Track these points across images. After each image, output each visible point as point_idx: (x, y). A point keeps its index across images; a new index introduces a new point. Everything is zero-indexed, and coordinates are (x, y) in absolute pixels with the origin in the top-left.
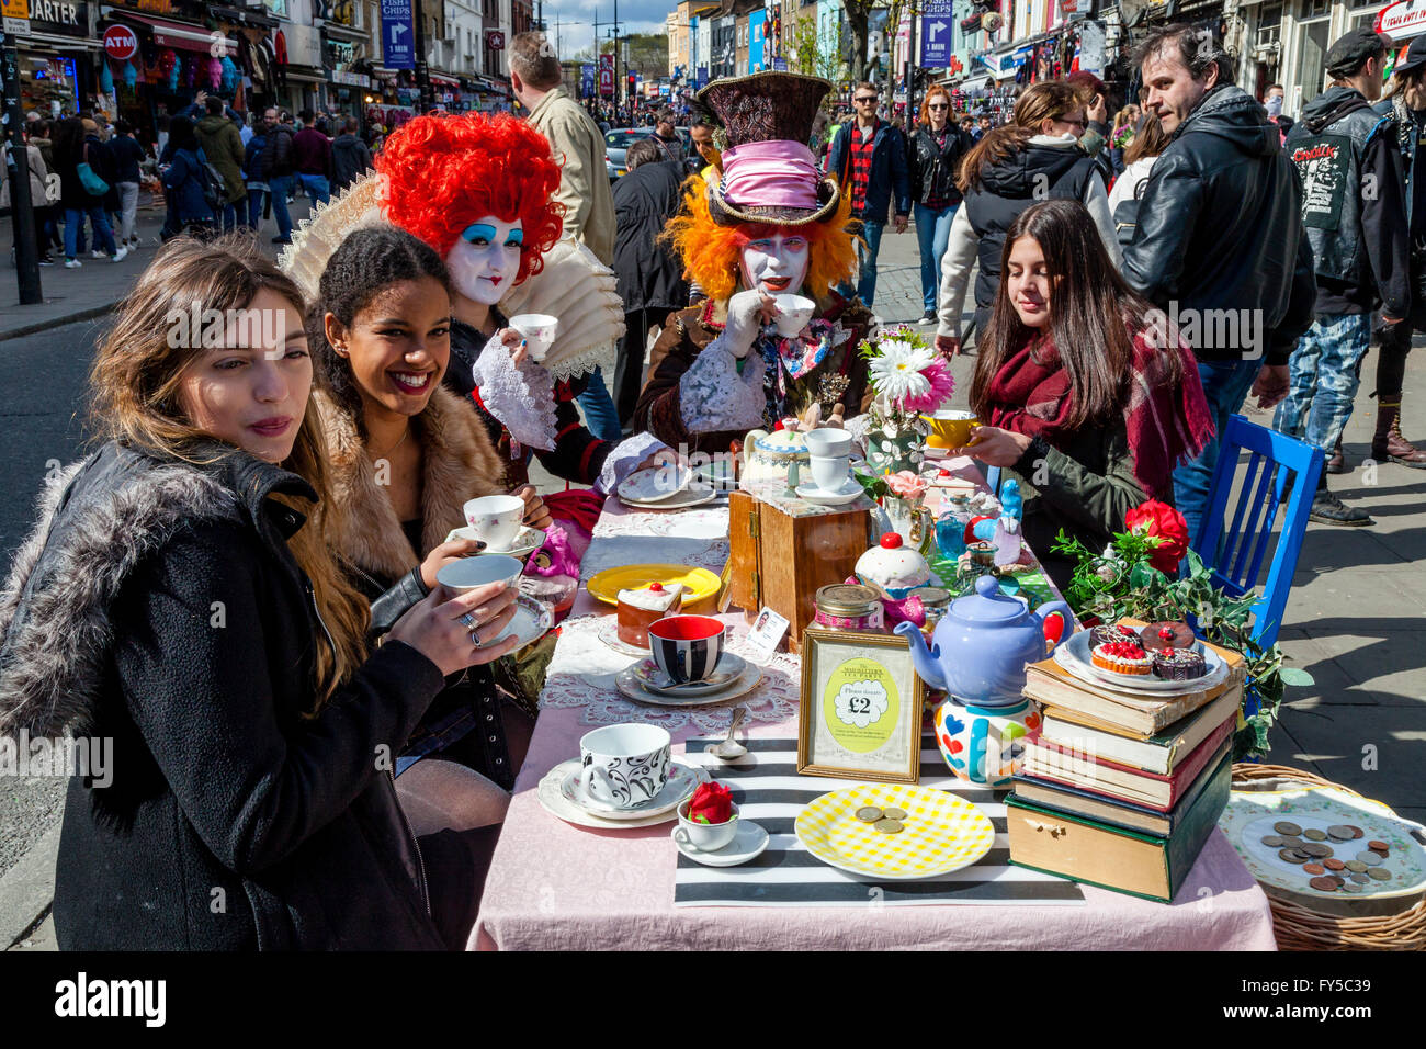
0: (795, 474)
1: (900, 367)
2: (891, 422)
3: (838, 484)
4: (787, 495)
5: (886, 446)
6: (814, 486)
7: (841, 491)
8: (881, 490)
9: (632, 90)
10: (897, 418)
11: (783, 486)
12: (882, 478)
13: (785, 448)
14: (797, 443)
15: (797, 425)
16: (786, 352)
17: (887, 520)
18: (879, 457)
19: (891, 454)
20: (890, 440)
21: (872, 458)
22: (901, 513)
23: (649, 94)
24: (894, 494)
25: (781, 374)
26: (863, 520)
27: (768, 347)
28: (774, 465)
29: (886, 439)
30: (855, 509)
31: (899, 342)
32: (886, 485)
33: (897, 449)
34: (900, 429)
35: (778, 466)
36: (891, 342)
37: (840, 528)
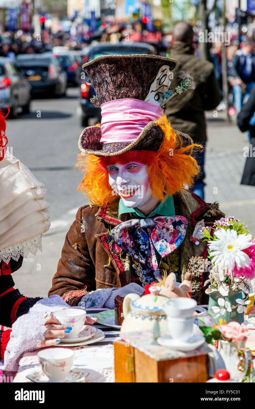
0: (157, 328)
1: (230, 247)
2: (224, 285)
3: (187, 336)
4: (153, 344)
5: (221, 301)
6: (170, 337)
7: (189, 341)
8: (217, 336)
9: (43, 27)
10: (228, 282)
11: (150, 337)
12: (218, 328)
13: (151, 308)
14: (160, 304)
15: (159, 292)
16: (155, 237)
17: (221, 358)
18: (216, 309)
19: (225, 307)
20: (224, 298)
21: (212, 310)
22: (231, 352)
23: (55, 30)
24: (226, 339)
25: (153, 252)
26: (204, 361)
27: (143, 234)
28: (143, 319)
29: (221, 296)
30: (198, 354)
31: (228, 230)
32: (220, 333)
33: (228, 304)
34: (230, 289)
35: (147, 320)
36: (223, 230)
37: (189, 367)
